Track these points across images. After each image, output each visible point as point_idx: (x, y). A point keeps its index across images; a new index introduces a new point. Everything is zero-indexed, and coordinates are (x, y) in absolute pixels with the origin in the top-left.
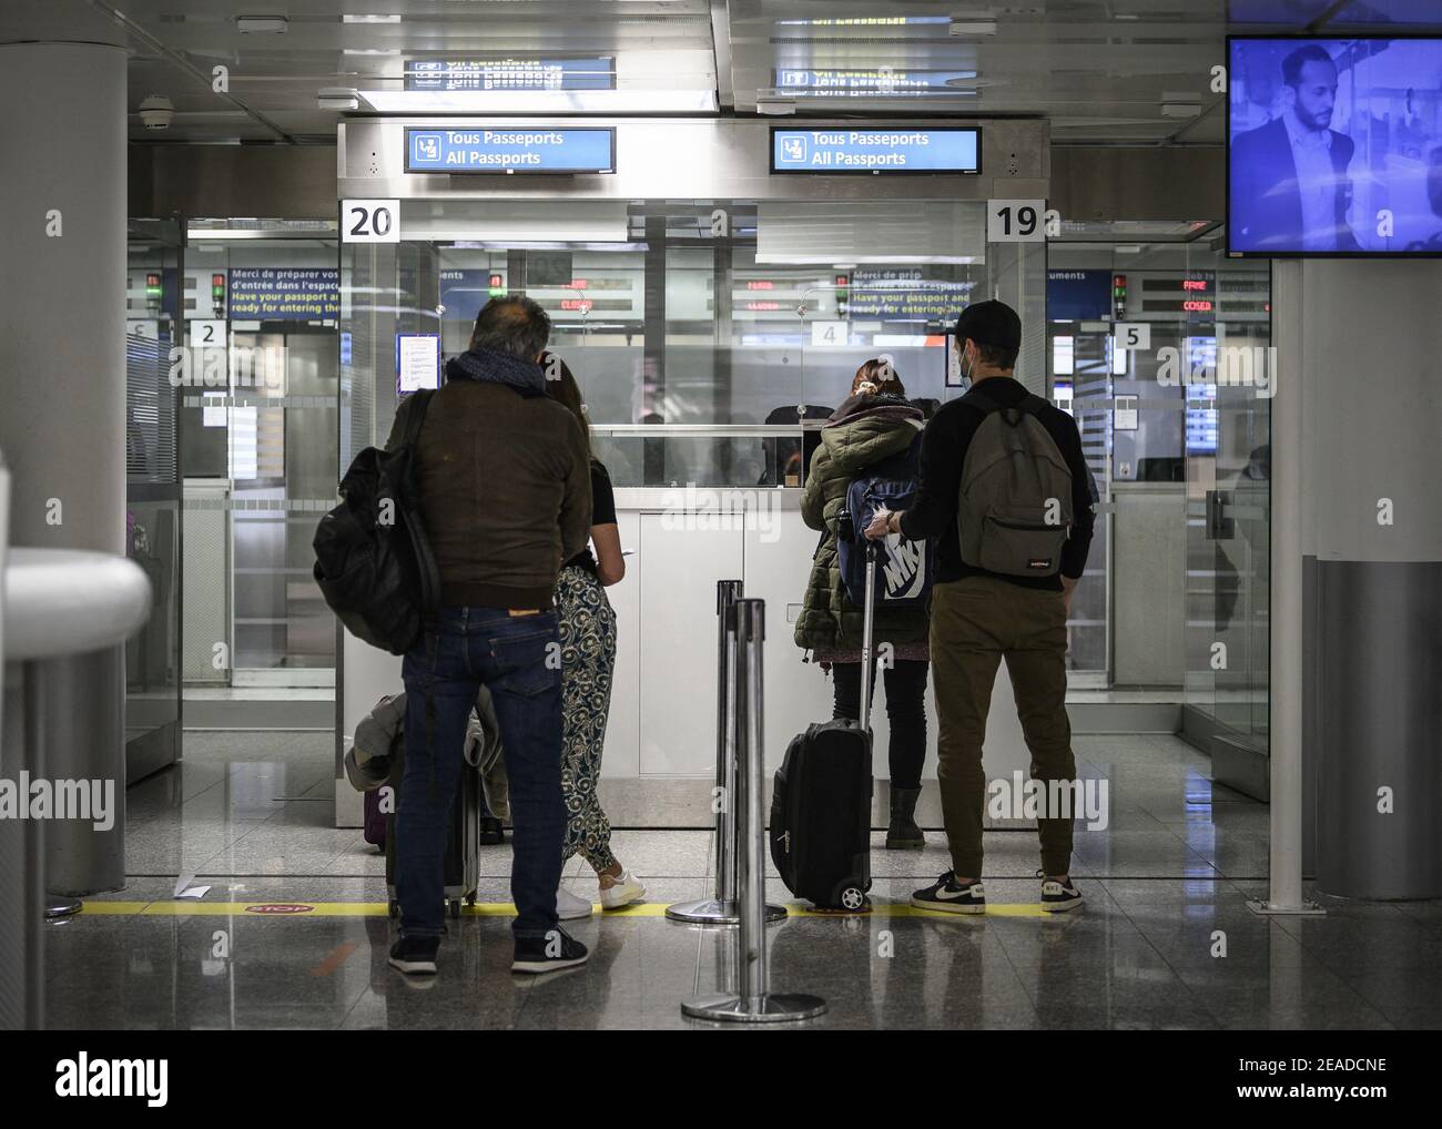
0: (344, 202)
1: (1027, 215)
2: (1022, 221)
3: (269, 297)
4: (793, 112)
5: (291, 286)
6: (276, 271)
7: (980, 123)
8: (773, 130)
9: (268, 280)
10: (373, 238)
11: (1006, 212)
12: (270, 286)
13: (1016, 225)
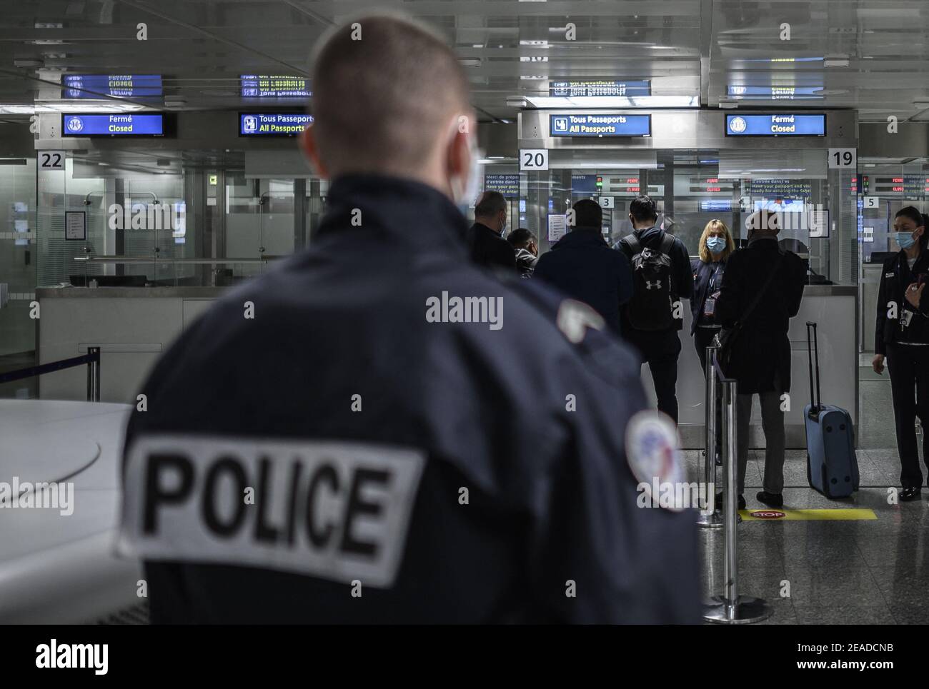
0: (521, 151)
1: (848, 156)
2: (845, 158)
3: (502, 187)
4: (737, 107)
5: (512, 182)
6: (505, 176)
7: (825, 112)
8: (726, 116)
9: (502, 180)
10: (535, 168)
11: (838, 154)
12: (503, 182)
13: (842, 161)
